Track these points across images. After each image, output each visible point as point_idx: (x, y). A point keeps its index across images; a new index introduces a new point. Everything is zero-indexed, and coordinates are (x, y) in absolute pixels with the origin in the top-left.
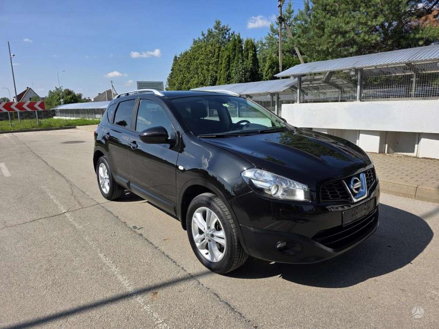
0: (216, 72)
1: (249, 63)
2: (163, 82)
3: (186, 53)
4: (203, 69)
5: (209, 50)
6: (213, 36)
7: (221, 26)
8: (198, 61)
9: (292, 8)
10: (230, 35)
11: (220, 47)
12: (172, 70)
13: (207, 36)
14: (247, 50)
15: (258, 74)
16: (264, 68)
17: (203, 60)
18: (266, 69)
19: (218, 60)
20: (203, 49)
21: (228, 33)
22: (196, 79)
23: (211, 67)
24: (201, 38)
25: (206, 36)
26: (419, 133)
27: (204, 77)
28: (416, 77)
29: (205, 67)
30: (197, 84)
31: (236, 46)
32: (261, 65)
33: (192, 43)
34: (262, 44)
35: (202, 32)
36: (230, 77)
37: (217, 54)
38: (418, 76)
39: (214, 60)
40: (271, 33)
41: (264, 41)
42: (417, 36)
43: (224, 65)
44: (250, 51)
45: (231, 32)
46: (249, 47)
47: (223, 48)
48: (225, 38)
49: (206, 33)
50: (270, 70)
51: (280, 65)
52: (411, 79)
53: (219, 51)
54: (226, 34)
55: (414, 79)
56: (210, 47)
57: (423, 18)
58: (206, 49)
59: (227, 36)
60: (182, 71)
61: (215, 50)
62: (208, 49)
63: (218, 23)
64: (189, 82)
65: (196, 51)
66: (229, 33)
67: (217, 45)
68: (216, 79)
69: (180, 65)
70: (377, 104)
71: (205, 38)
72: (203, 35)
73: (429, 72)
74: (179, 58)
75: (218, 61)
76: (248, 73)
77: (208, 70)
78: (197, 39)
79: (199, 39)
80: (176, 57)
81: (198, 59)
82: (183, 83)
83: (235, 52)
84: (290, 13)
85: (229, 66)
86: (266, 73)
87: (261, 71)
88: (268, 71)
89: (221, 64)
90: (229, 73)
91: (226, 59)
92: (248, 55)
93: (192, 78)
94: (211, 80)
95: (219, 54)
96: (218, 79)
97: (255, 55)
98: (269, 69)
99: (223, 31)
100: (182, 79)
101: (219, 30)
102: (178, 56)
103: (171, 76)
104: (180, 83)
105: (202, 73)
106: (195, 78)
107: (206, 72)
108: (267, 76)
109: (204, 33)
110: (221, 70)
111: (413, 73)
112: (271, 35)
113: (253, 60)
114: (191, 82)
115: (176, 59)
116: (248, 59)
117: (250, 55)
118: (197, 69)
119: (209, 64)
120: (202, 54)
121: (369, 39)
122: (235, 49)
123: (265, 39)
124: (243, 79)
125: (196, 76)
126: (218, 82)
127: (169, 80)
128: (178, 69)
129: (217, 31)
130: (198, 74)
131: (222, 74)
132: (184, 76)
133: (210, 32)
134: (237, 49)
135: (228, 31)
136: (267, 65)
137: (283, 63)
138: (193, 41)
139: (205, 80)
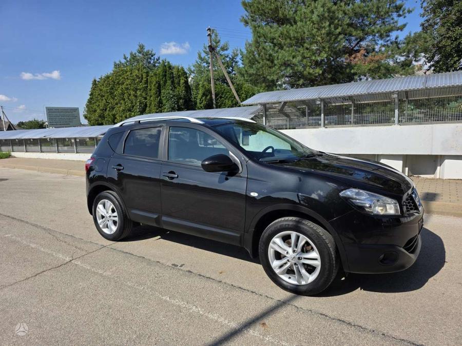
0: (146, 99)
1: (181, 90)
2: (78, 108)
3: (108, 77)
4: (130, 95)
5: (136, 75)
6: (138, 61)
7: (145, 50)
8: (123, 87)
9: (218, 38)
10: (156, 60)
11: (147, 73)
12: (91, 95)
13: (130, 60)
14: (179, 76)
15: (192, 101)
16: (198, 95)
17: (130, 85)
18: (200, 96)
19: (146, 85)
20: (129, 73)
21: (152, 58)
22: (123, 105)
23: (139, 93)
24: (123, 61)
25: (128, 59)
26: (378, 155)
27: (132, 102)
28: (354, 107)
29: (132, 93)
30: (124, 110)
31: (166, 72)
32: (194, 92)
33: (113, 66)
34: (191, 71)
35: (125, 55)
36: (162, 103)
37: (145, 79)
38: (356, 105)
39: (141, 86)
40: (199, 61)
41: (193, 69)
42: (352, 71)
43: (153, 91)
44: (182, 78)
45: (156, 57)
46: (180, 73)
47: (151, 73)
48: (150, 63)
49: (129, 57)
50: (204, 98)
51: (213, 92)
52: (350, 109)
53: (147, 76)
54: (151, 59)
55: (352, 109)
56: (137, 71)
57: (353, 56)
58: (131, 74)
59: (152, 62)
60: (104, 96)
61: (142, 75)
62: (134, 74)
63: (142, 47)
64: (113, 108)
65: (120, 76)
66: (154, 58)
67: (145, 70)
68: (146, 106)
69: (101, 90)
70: (343, 130)
71: (128, 61)
72: (125, 58)
73: (363, 102)
74: (98, 82)
75: (147, 87)
76: (181, 101)
77: (136, 96)
78: (118, 62)
79: (121, 63)
80: (95, 81)
81: (123, 84)
82: (106, 109)
83: (166, 78)
84: (217, 43)
85: (160, 93)
86: (200, 100)
87: (195, 98)
88: (202, 98)
89: (150, 90)
90: (160, 99)
91: (155, 85)
92: (180, 81)
93: (117, 104)
94: (140, 106)
95: (147, 79)
96: (148, 105)
97: (186, 82)
98: (202, 96)
99: (148, 55)
100: (105, 105)
101: (143, 54)
102: (98, 80)
103: (90, 101)
104: (102, 110)
105: (129, 99)
106: (121, 104)
107: (133, 97)
108: (200, 103)
109: (127, 56)
110: (151, 96)
111: (351, 103)
112: (198, 62)
113: (186, 87)
114: (116, 108)
115: (95, 83)
116: (179, 85)
117: (182, 81)
118: (123, 94)
119: (137, 89)
120: (127, 79)
121: (313, 73)
122: (165, 75)
123: (194, 66)
124: (176, 106)
125: (122, 101)
126: (148, 109)
127: (87, 106)
128: (99, 95)
129: (140, 55)
130: (124, 100)
131: (152, 100)
132: (107, 102)
133: (134, 57)
134: (168, 75)
135: (152, 56)
136: (201, 92)
137: (215, 91)
138: (113, 64)
139: (133, 107)
